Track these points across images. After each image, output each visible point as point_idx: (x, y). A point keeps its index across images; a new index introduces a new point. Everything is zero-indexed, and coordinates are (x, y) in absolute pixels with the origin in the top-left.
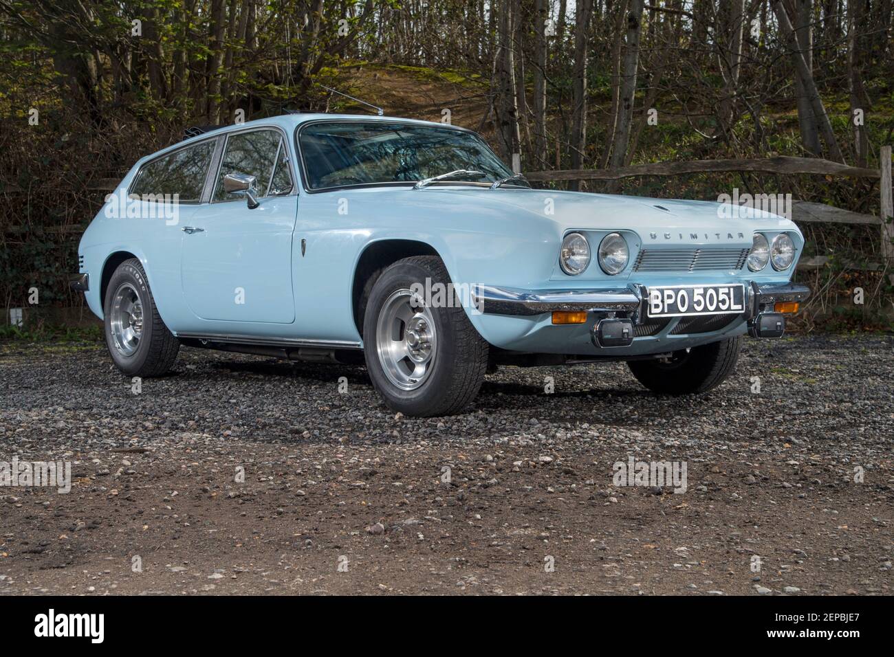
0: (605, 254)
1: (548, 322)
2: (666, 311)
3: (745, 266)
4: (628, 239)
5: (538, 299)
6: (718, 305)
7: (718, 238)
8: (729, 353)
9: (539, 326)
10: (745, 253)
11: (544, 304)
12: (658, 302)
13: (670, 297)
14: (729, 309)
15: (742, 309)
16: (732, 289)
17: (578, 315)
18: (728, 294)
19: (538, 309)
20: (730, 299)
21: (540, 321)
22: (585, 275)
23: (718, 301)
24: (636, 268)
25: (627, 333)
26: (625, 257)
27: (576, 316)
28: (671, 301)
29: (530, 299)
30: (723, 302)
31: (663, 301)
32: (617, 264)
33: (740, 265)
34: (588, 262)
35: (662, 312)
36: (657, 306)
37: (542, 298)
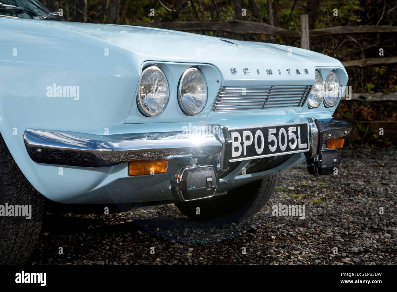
0: (184, 92)
1: (124, 173)
2: (245, 154)
3: (306, 104)
4: (207, 74)
5: (112, 147)
6: (288, 145)
7: (289, 74)
8: (269, 185)
9: (111, 178)
10: (308, 90)
11: (119, 152)
12: (238, 144)
13: (248, 138)
14: (297, 148)
15: (307, 148)
16: (299, 128)
17: (158, 163)
18: (296, 133)
19: (112, 160)
20: (297, 138)
21: (114, 172)
22: (164, 116)
23: (289, 141)
24: (214, 108)
25: (211, 182)
26: (205, 95)
27: (155, 165)
28: (249, 143)
29: (103, 148)
30: (292, 141)
31: (242, 144)
32: (198, 102)
33: (302, 102)
34: (167, 101)
35: (242, 156)
36: (237, 149)
37: (116, 145)
